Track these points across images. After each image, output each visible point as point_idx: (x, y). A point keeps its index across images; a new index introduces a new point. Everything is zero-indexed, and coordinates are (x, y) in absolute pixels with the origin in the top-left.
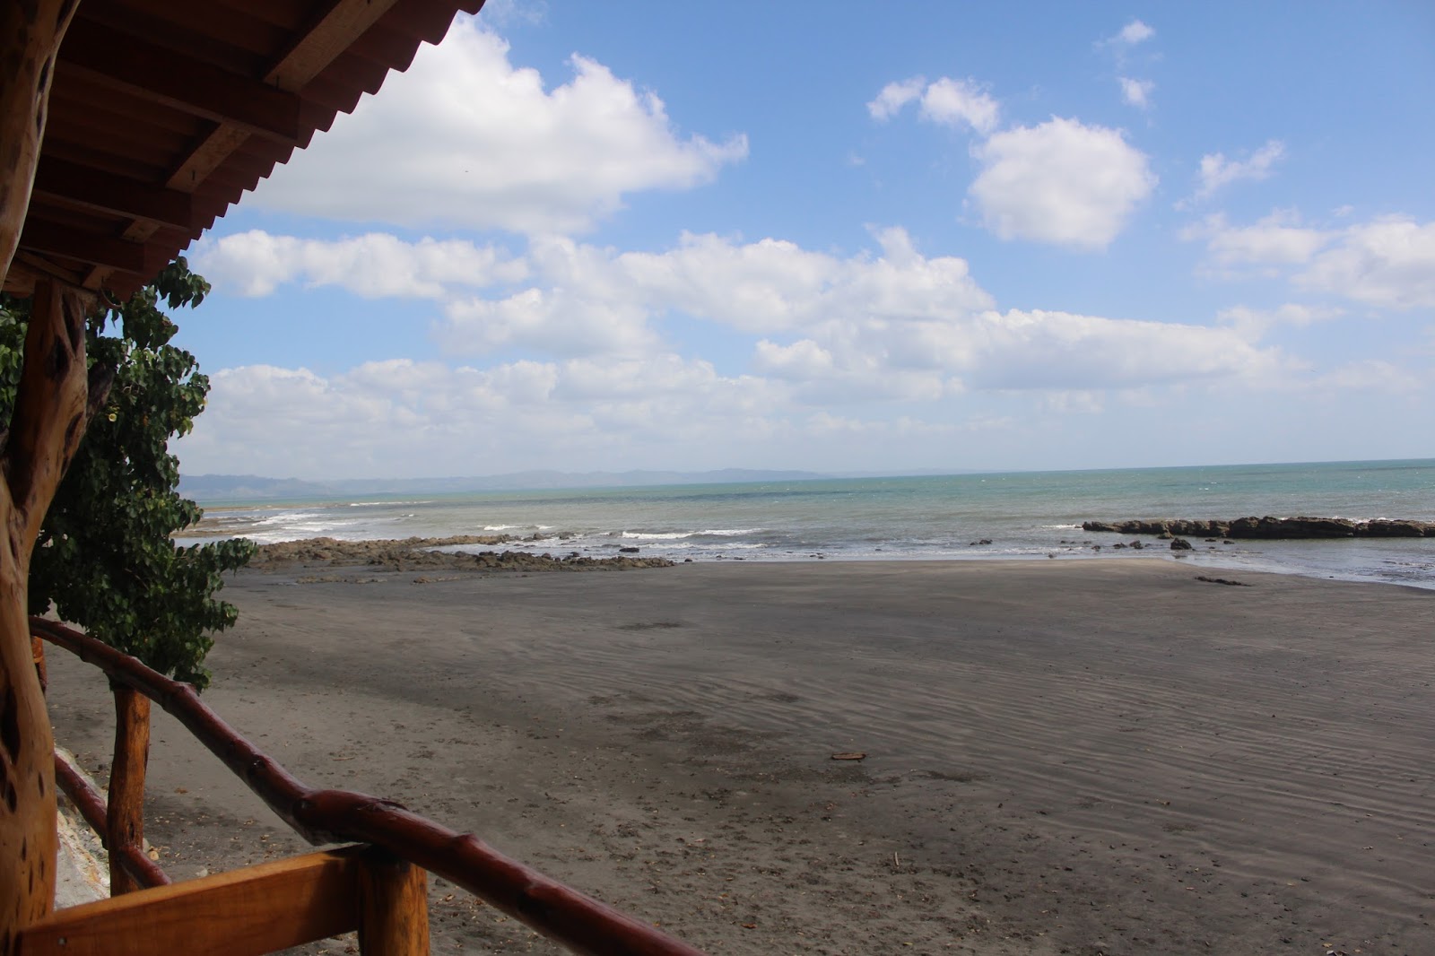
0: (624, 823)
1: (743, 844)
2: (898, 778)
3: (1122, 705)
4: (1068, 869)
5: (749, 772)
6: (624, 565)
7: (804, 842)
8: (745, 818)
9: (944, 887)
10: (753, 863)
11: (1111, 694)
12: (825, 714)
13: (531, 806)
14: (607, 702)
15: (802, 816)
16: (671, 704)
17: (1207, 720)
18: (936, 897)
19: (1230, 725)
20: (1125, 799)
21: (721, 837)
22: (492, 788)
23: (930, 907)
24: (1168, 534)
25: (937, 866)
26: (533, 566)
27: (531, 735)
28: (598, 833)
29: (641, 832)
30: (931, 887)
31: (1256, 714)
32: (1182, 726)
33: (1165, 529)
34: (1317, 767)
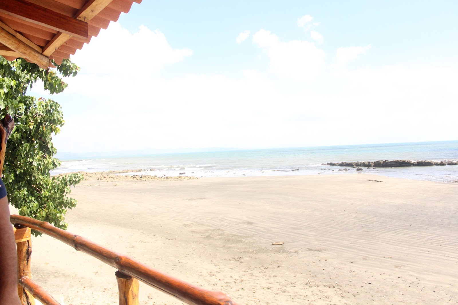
0: (209, 271)
1: (254, 278)
2: (298, 251)
3: (361, 223)
4: (369, 283)
5: (246, 250)
6: (182, 179)
7: (274, 276)
8: (251, 267)
9: (330, 292)
10: (260, 285)
11: (355, 219)
12: (265, 228)
13: (174, 265)
14: (190, 226)
15: (270, 266)
16: (211, 226)
17: (391, 227)
18: (329, 296)
19: (399, 229)
20: (377, 256)
21: (245, 275)
22: (159, 259)
23: (329, 300)
24: (355, 166)
25: (325, 284)
26: (152, 179)
27: (167, 239)
28: (201, 275)
29: (216, 274)
30: (326, 292)
31: (405, 225)
32: (383, 230)
33: (353, 164)
34: (434, 243)
